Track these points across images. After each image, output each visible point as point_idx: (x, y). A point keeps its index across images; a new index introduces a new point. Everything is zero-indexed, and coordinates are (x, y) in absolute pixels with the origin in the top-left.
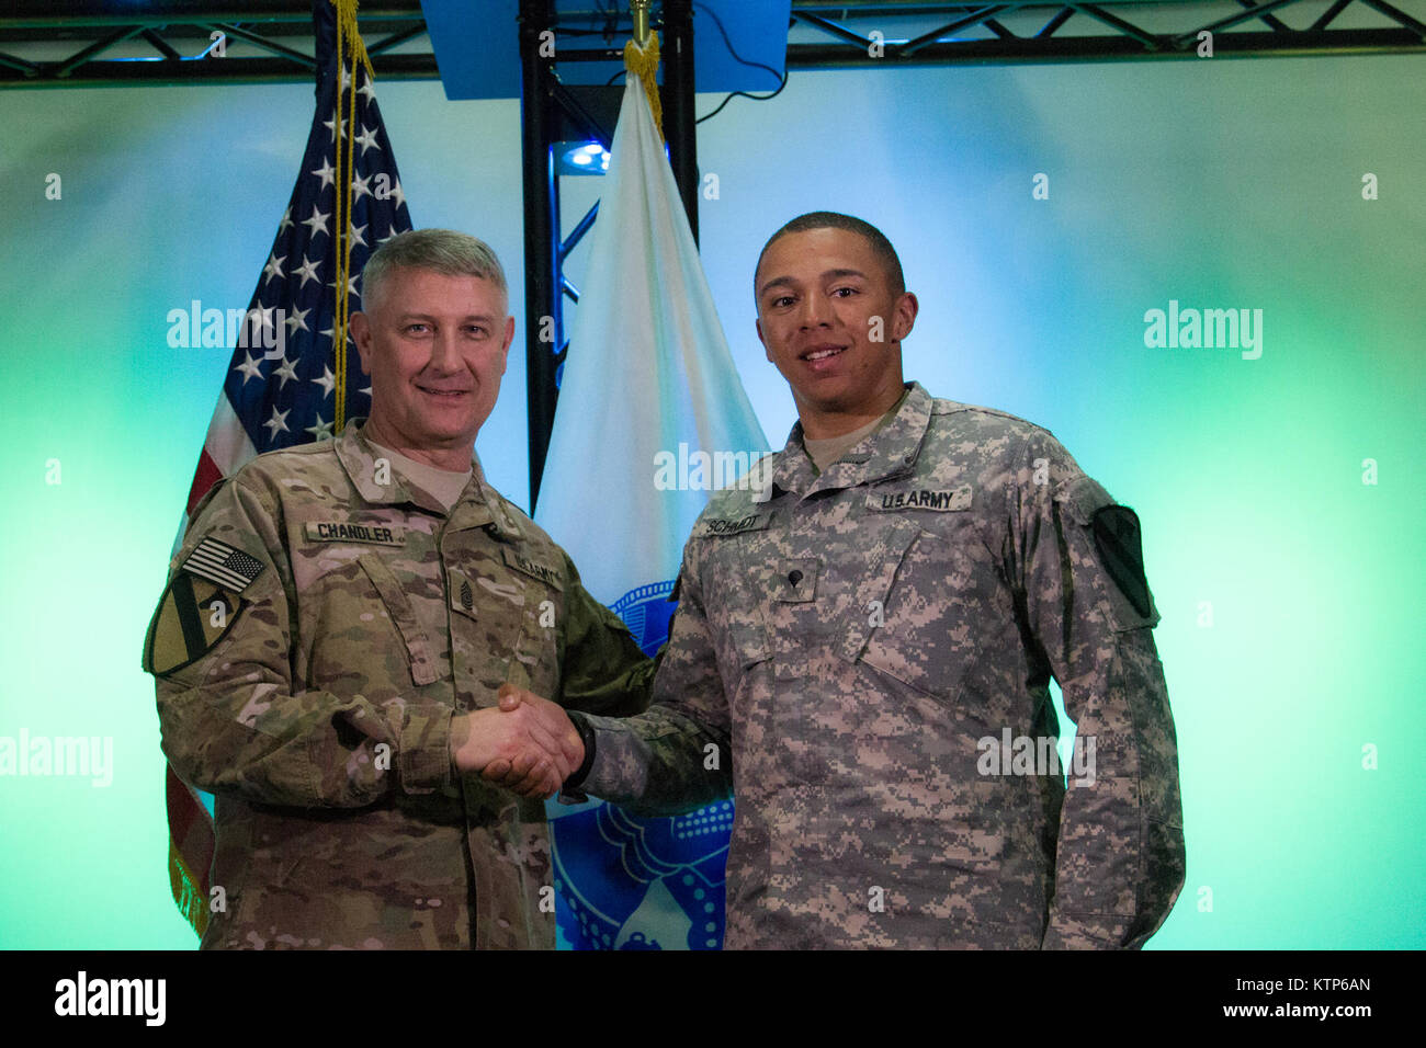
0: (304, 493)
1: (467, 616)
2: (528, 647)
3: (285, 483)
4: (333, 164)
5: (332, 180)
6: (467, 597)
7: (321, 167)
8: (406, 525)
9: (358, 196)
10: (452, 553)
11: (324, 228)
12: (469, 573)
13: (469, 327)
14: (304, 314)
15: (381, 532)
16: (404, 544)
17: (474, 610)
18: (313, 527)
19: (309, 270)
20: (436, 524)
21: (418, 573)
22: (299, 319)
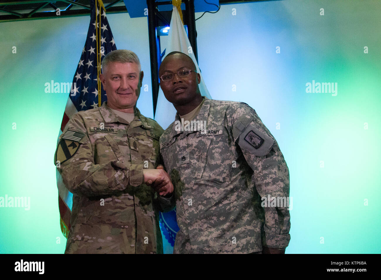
0: (90, 120)
1: (135, 151)
3: (85, 118)
4: (95, 35)
5: (95, 39)
6: (135, 145)
7: (92, 36)
8: (118, 128)
9: (102, 43)
10: (131, 134)
11: (94, 52)
12: (136, 139)
14: (89, 75)
15: (111, 130)
16: (117, 133)
17: (137, 149)
18: (92, 128)
19: (90, 63)
20: (127, 127)
21: (121, 140)
22: (88, 77)
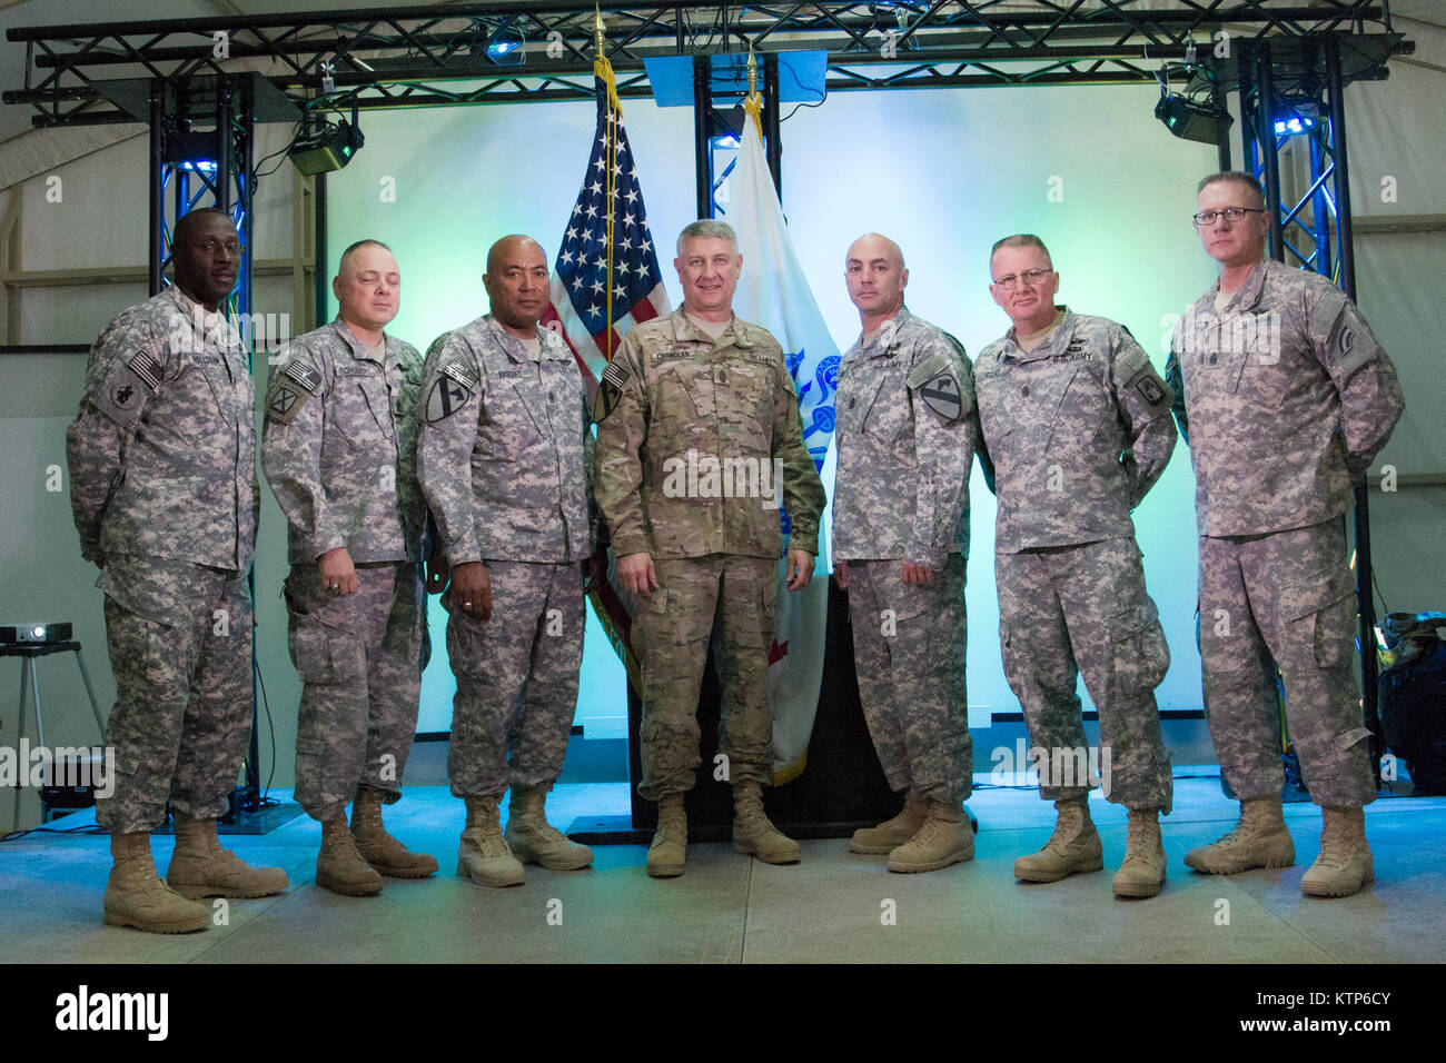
0: (653, 341)
1: (723, 385)
2: (754, 394)
3: (644, 338)
4: (605, 159)
5: (603, 167)
6: (722, 376)
7: (598, 161)
8: (696, 349)
9: (615, 174)
10: (717, 359)
11: (600, 191)
12: (725, 367)
13: (718, 259)
14: (590, 232)
15: (685, 353)
16: (695, 358)
17: (727, 382)
18: (655, 355)
20: (711, 348)
21: (700, 370)
22: (587, 235)
